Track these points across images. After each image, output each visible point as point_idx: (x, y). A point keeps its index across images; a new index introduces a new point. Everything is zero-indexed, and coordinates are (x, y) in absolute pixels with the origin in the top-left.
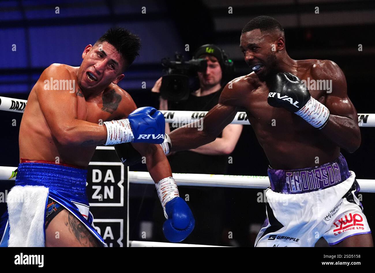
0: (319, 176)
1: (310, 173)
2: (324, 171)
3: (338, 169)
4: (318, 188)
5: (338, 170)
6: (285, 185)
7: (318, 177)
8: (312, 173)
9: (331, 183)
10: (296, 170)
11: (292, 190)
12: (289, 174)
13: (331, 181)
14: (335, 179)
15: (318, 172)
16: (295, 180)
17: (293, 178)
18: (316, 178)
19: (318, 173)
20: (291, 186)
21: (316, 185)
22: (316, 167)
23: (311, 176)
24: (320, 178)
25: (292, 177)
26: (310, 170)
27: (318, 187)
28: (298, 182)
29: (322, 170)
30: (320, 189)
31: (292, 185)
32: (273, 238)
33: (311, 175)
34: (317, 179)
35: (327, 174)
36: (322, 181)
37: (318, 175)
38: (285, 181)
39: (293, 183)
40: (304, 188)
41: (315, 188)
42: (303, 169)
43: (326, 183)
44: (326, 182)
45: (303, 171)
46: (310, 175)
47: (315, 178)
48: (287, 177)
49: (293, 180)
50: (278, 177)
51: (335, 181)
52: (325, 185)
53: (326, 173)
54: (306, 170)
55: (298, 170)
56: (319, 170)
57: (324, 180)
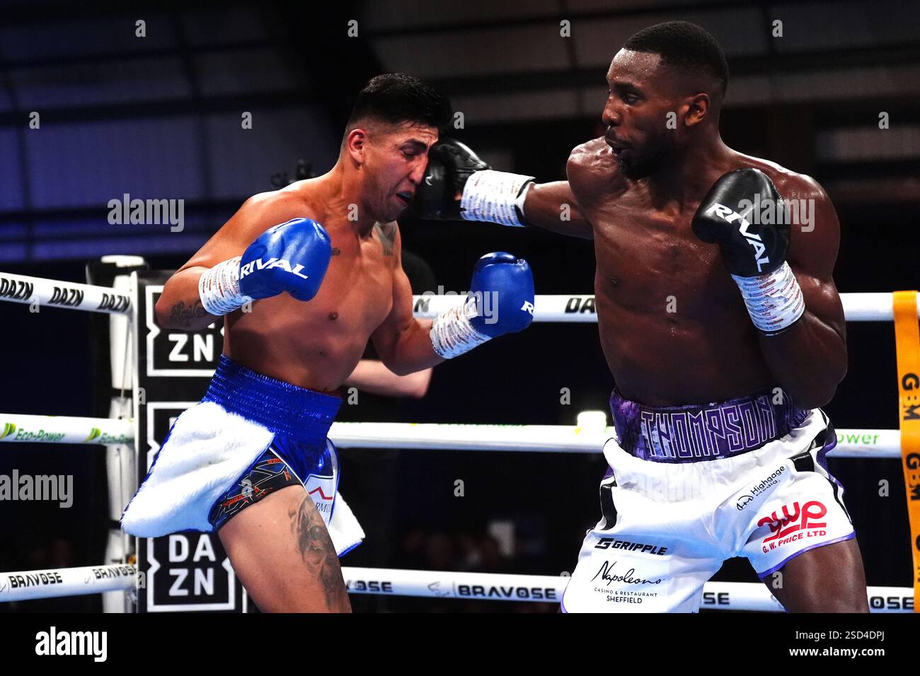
0: (717, 428)
1: (695, 418)
2: (731, 416)
3: (768, 412)
4: (715, 454)
5: (770, 413)
6: (640, 440)
7: (715, 430)
8: (699, 420)
9: (750, 443)
10: (661, 409)
11: (653, 454)
12: (648, 417)
13: (748, 439)
14: (760, 434)
15: (716, 417)
16: (661, 434)
17: (656, 427)
18: (710, 431)
19: (714, 419)
20: (651, 445)
21: (710, 447)
22: (712, 404)
23: (697, 427)
24: (720, 432)
25: (653, 424)
26: (695, 412)
27: (716, 452)
28: (668, 437)
29: (727, 411)
30: (720, 457)
31: (654, 442)
32: (605, 546)
33: (698, 423)
34: (712, 433)
35: (740, 423)
36: (724, 438)
37: (715, 425)
38: (639, 431)
39: (656, 439)
40: (682, 454)
41: (707, 453)
42: (679, 409)
43: (735, 444)
44: (736, 442)
45: (678, 412)
46: (694, 424)
47: (707, 432)
48: (642, 423)
49: (656, 433)
50: (626, 419)
51: (761, 439)
52: (733, 447)
53: (734, 421)
54: (686, 411)
55: (668, 408)
56: (716, 413)
57: (731, 437)
